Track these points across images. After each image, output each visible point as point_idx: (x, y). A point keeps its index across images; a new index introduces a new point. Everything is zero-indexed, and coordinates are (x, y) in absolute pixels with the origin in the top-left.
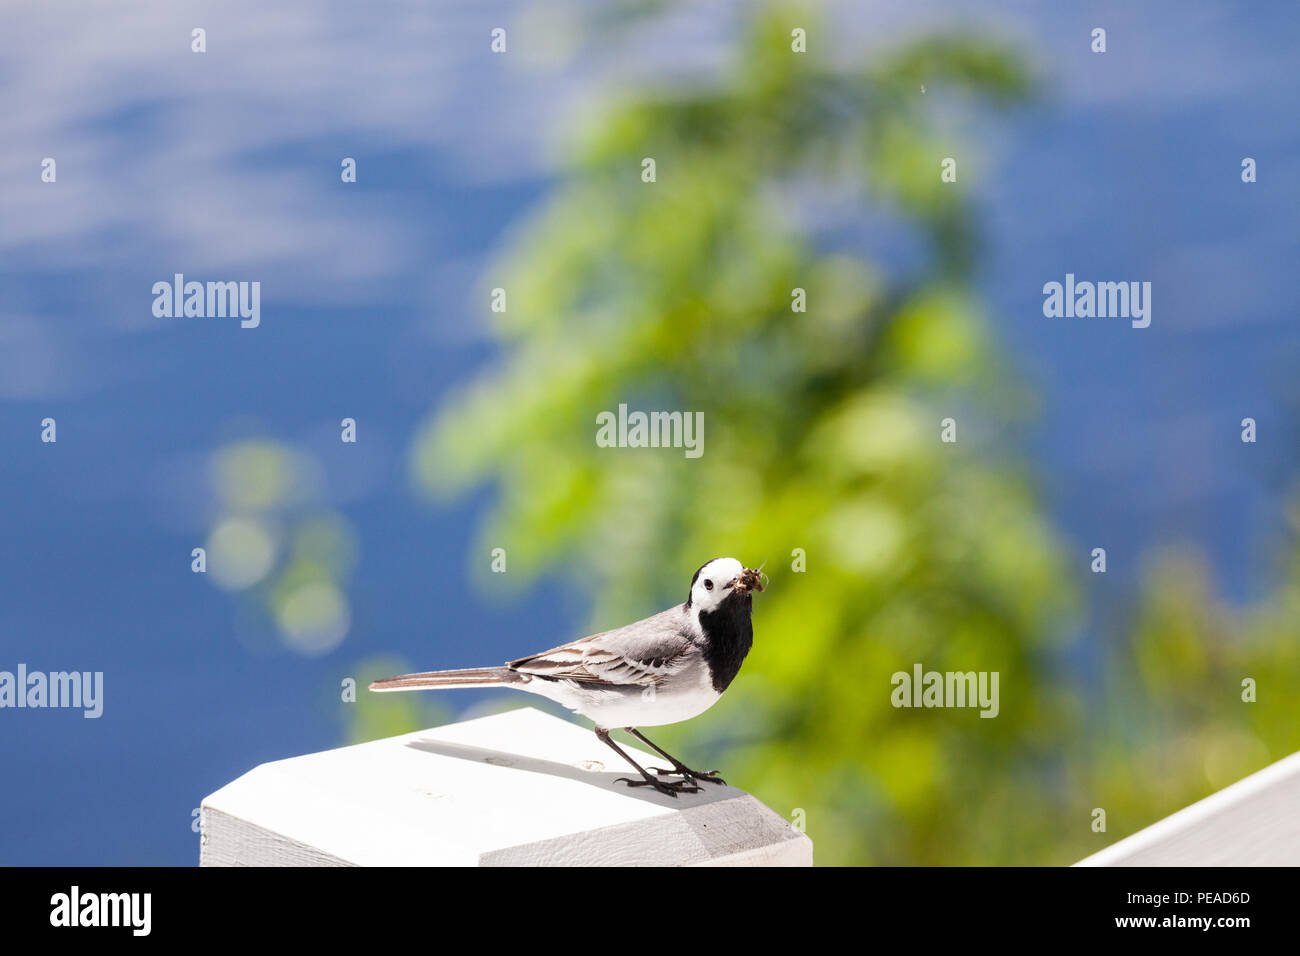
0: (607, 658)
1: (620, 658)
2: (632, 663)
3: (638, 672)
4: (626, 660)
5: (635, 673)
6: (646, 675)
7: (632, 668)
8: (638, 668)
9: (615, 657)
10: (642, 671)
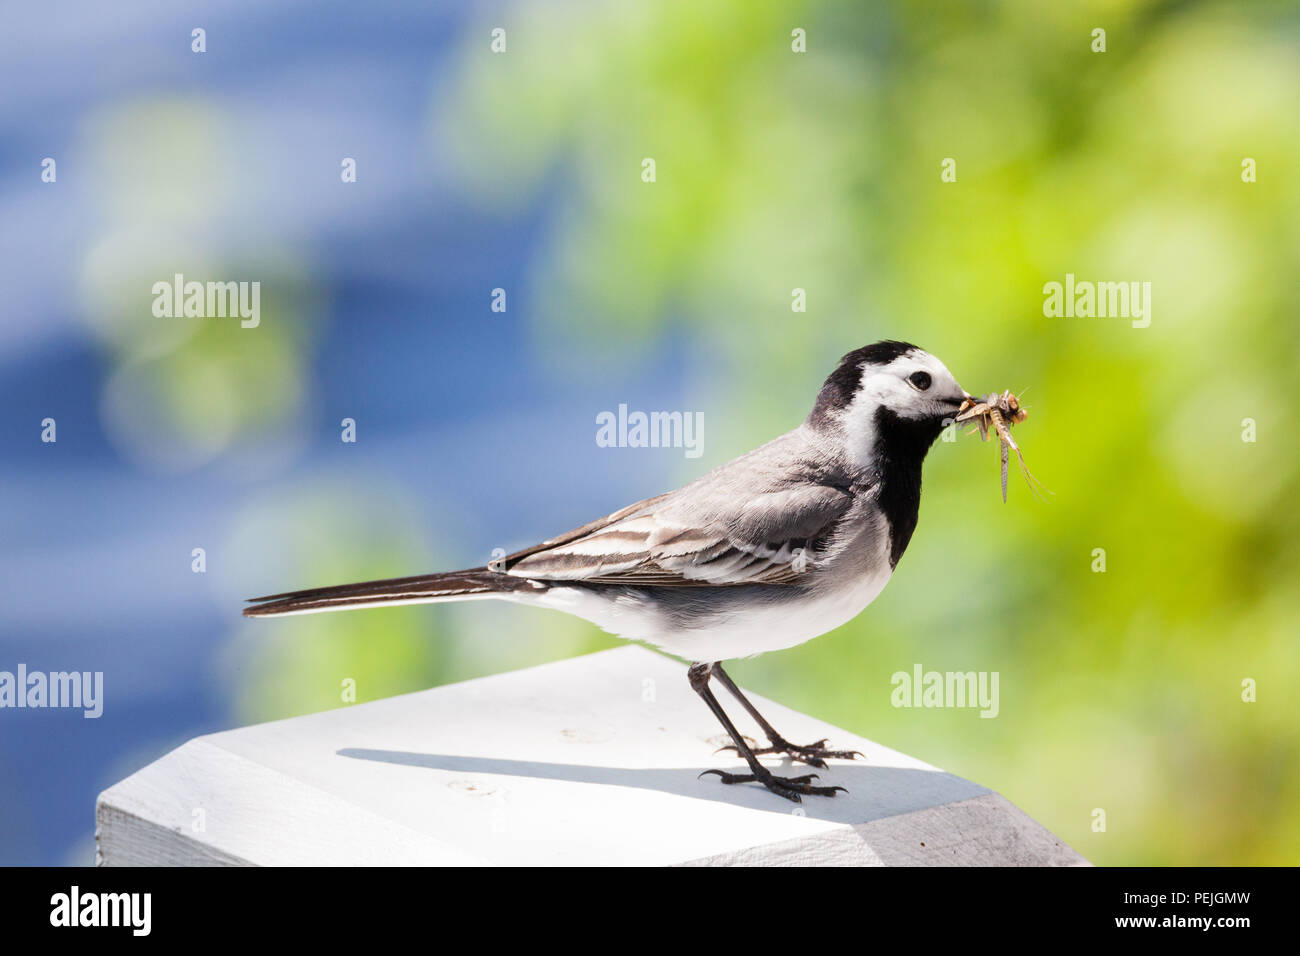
0: (699, 546)
1: (724, 542)
2: (748, 548)
3: (759, 561)
4: (735, 542)
5: (752, 564)
6: (774, 566)
7: (749, 555)
8: (757, 555)
9: (714, 541)
10: (766, 559)
